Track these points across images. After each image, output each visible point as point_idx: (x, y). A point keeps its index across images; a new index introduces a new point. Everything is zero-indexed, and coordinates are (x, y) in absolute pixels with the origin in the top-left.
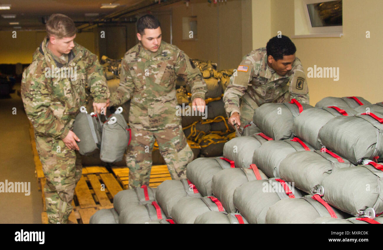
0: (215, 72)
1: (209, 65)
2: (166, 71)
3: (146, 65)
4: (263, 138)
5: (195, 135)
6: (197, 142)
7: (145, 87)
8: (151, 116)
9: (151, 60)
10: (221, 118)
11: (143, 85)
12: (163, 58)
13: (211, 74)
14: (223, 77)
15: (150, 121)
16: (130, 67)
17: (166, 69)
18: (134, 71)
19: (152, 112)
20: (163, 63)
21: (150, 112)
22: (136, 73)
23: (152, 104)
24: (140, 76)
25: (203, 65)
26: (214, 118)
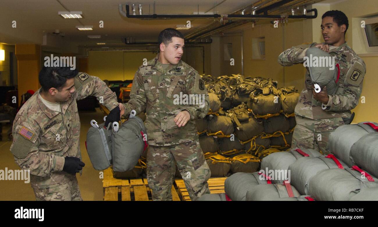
0: (275, 90)
1: (270, 82)
2: (178, 86)
3: (160, 78)
4: (299, 154)
5: (254, 149)
6: (257, 156)
7: (158, 101)
8: (164, 131)
9: (165, 74)
10: (281, 133)
11: (156, 99)
12: (176, 73)
13: (270, 90)
14: (282, 94)
15: (163, 136)
16: (144, 80)
17: (177, 84)
18: (148, 84)
19: (165, 126)
20: (176, 78)
21: (163, 127)
22: (150, 86)
23: (165, 119)
24: (153, 89)
25: (264, 82)
26: (274, 133)
